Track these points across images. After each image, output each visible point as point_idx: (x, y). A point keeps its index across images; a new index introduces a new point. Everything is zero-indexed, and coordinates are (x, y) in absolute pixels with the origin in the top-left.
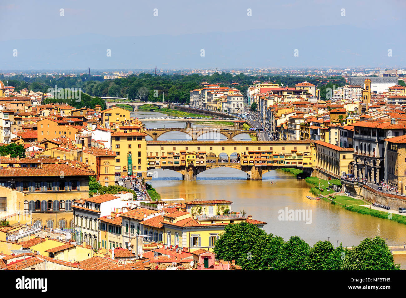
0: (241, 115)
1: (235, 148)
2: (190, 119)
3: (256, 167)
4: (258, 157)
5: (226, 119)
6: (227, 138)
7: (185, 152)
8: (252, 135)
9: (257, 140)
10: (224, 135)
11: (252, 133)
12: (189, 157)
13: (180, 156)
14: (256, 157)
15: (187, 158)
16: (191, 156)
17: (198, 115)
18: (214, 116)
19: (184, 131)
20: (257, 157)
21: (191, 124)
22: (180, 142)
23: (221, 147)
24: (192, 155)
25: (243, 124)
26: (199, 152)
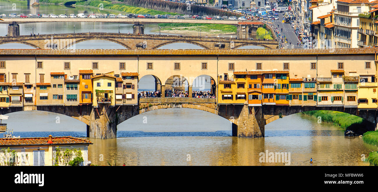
1: (204, 66)
3: (251, 107)
4: (255, 85)
7: (90, 74)
12: (98, 85)
13: (78, 83)
14: (250, 86)
15: (96, 87)
16: (104, 83)
20: (253, 86)
24: (107, 81)
26: (122, 74)
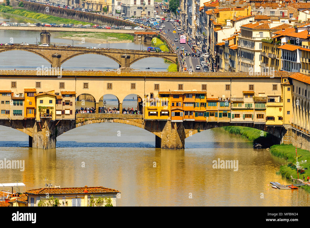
0: (148, 22)
1: (133, 86)
2: (49, 26)
3: (174, 123)
4: (177, 104)
5: (118, 29)
6: (120, 66)
7: (34, 93)
8: (168, 60)
9: (178, 71)
10: (114, 59)
11: (168, 57)
12: (41, 102)
13: (23, 100)
14: (173, 105)
15: (39, 104)
16: (46, 100)
17: (65, 20)
18: (95, 21)
19: (34, 50)
20: (175, 104)
21: (49, 37)
22: (24, 72)
23: (104, 83)
24: (48, 99)
25: (151, 39)
26: (62, 92)
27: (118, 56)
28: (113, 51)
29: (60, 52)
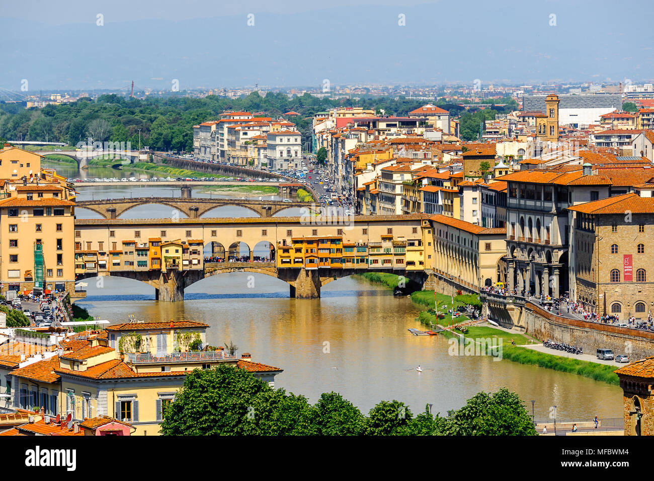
1: (264, 233)
2: (190, 180)
4: (312, 250)
7: (159, 242)
10: (253, 210)
12: (167, 251)
13: (148, 250)
14: (307, 251)
15: (164, 254)
16: (172, 249)
18: (239, 175)
19: (170, 203)
20: (309, 251)
21: (190, 192)
24: (174, 248)
25: (297, 190)
26: (188, 241)
27: (258, 207)
28: (253, 202)
29: (197, 205)
